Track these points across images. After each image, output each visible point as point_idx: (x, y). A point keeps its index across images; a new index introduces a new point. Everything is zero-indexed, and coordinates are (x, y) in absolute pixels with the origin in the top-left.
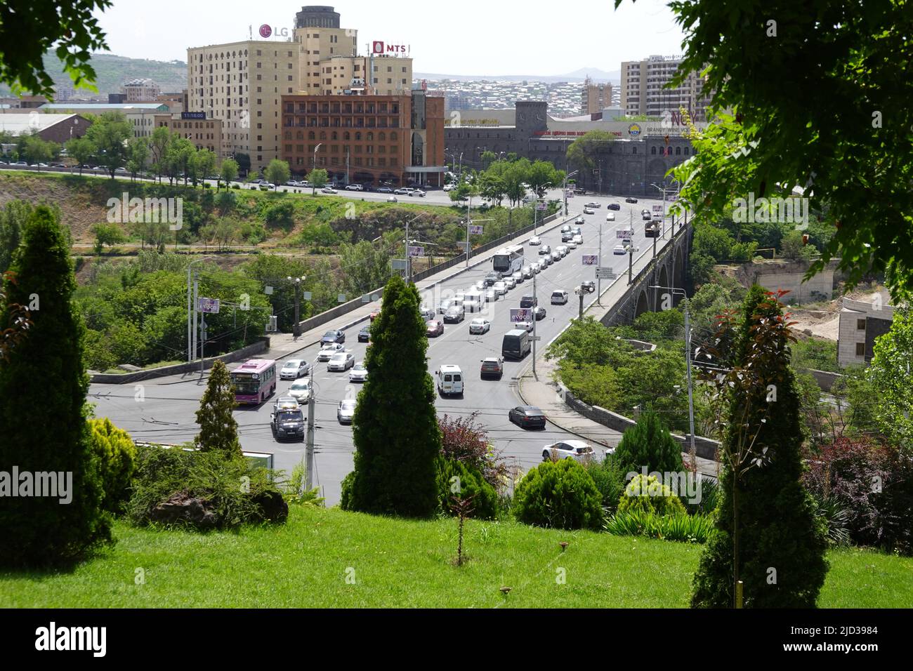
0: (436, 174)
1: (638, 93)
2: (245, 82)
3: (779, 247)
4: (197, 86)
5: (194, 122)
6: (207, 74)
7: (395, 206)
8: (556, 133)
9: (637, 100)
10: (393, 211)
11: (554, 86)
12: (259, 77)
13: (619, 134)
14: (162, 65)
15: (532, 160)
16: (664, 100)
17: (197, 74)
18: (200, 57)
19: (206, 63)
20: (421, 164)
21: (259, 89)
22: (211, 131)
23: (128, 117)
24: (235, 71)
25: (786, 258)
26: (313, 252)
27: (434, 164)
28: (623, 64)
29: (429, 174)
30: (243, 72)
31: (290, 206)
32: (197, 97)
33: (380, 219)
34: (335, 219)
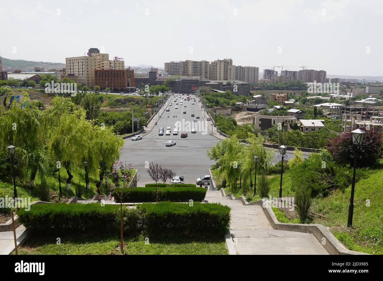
0: (133, 89)
1: (169, 70)
2: (84, 67)
3: (219, 104)
4: (69, 67)
5: (71, 76)
6: (72, 64)
7: (128, 96)
8: (159, 79)
9: (169, 71)
10: (129, 98)
11: (138, 68)
12: (87, 65)
13: (175, 79)
14: (37, 63)
15: (161, 85)
16: (175, 71)
17: (69, 64)
18: (69, 60)
19: (71, 62)
20: (129, 86)
21: (88, 68)
22: (76, 79)
23: (52, 75)
24: (80, 64)
25: (220, 106)
26: (111, 108)
27: (132, 86)
28: (165, 63)
29: (131, 89)
30: (83, 64)
31: (102, 97)
32: (69, 70)
33: (126, 100)
34: (114, 100)
